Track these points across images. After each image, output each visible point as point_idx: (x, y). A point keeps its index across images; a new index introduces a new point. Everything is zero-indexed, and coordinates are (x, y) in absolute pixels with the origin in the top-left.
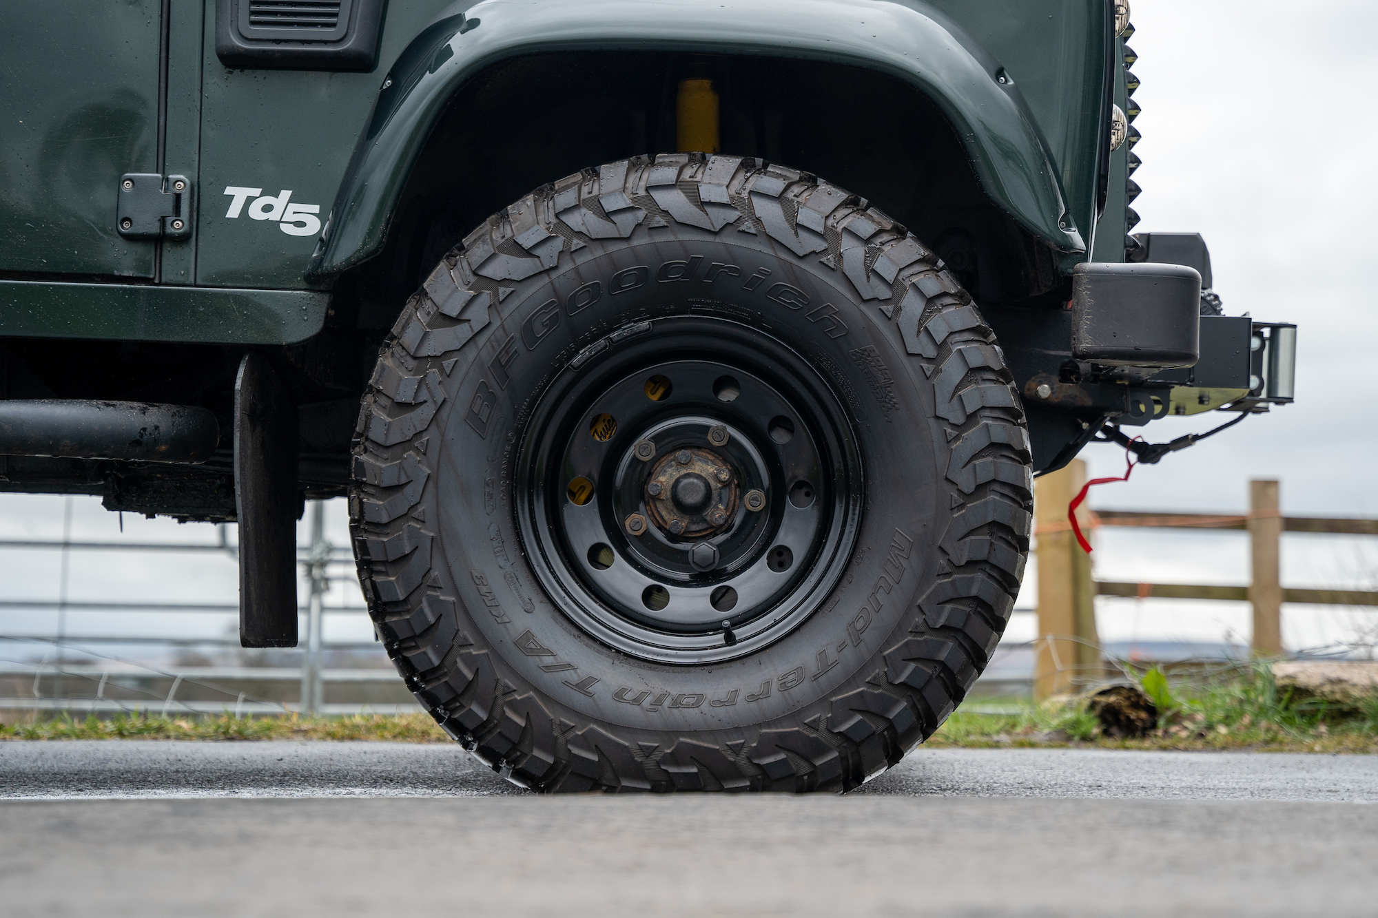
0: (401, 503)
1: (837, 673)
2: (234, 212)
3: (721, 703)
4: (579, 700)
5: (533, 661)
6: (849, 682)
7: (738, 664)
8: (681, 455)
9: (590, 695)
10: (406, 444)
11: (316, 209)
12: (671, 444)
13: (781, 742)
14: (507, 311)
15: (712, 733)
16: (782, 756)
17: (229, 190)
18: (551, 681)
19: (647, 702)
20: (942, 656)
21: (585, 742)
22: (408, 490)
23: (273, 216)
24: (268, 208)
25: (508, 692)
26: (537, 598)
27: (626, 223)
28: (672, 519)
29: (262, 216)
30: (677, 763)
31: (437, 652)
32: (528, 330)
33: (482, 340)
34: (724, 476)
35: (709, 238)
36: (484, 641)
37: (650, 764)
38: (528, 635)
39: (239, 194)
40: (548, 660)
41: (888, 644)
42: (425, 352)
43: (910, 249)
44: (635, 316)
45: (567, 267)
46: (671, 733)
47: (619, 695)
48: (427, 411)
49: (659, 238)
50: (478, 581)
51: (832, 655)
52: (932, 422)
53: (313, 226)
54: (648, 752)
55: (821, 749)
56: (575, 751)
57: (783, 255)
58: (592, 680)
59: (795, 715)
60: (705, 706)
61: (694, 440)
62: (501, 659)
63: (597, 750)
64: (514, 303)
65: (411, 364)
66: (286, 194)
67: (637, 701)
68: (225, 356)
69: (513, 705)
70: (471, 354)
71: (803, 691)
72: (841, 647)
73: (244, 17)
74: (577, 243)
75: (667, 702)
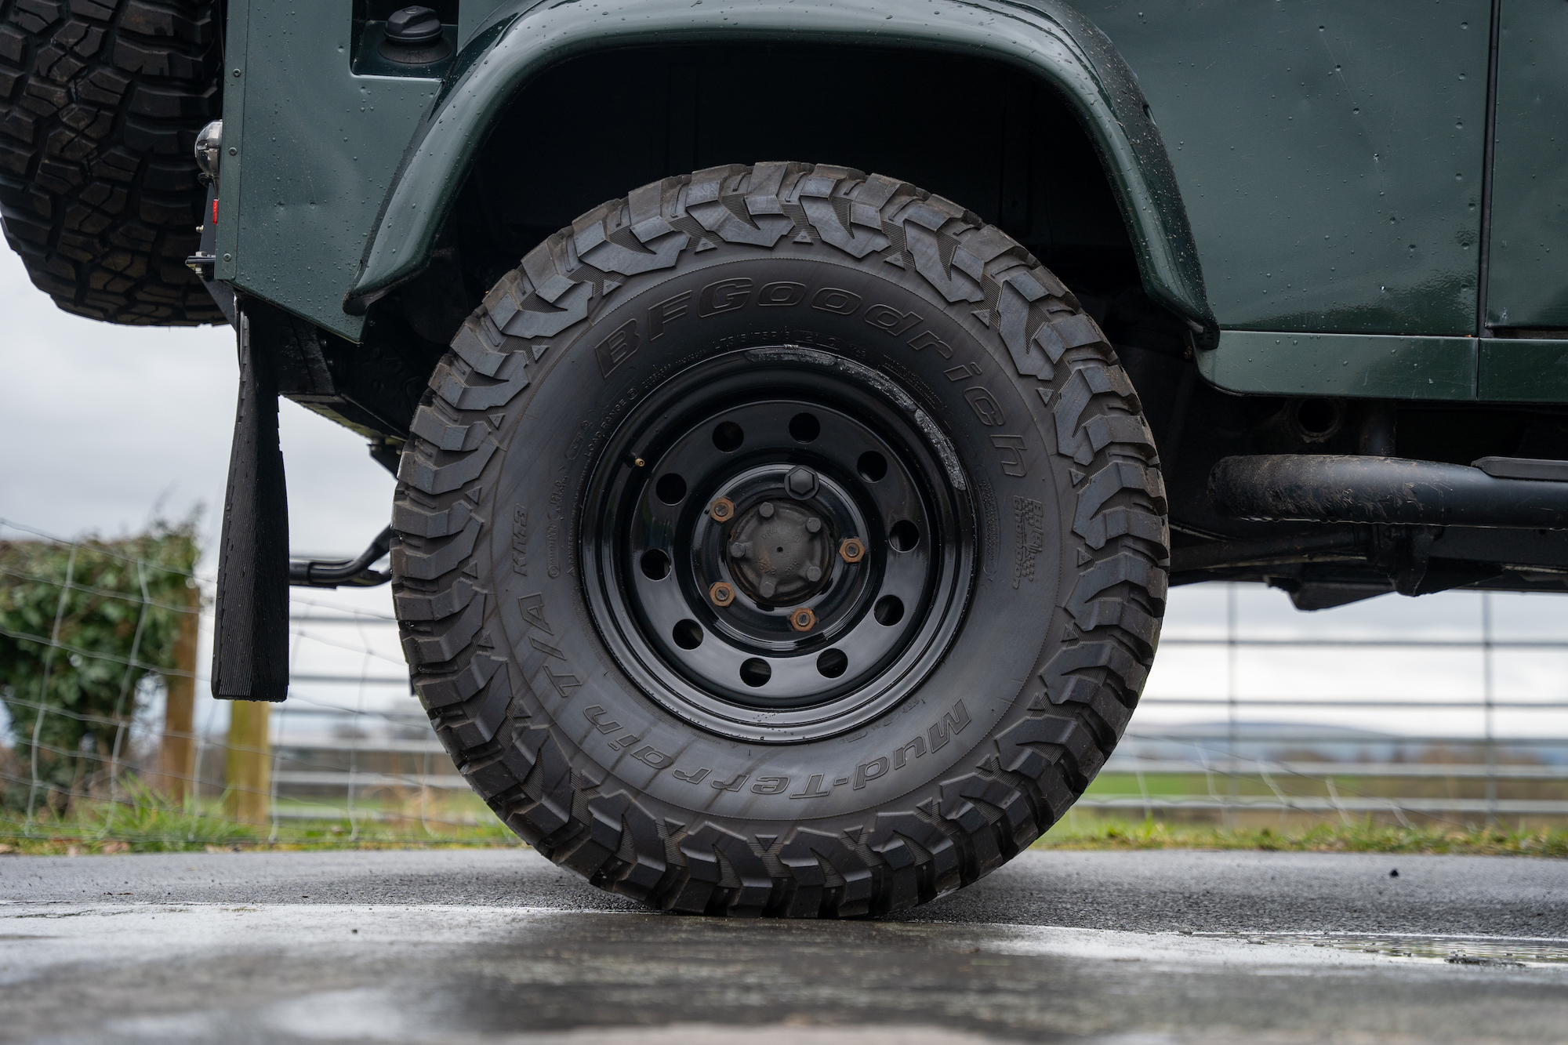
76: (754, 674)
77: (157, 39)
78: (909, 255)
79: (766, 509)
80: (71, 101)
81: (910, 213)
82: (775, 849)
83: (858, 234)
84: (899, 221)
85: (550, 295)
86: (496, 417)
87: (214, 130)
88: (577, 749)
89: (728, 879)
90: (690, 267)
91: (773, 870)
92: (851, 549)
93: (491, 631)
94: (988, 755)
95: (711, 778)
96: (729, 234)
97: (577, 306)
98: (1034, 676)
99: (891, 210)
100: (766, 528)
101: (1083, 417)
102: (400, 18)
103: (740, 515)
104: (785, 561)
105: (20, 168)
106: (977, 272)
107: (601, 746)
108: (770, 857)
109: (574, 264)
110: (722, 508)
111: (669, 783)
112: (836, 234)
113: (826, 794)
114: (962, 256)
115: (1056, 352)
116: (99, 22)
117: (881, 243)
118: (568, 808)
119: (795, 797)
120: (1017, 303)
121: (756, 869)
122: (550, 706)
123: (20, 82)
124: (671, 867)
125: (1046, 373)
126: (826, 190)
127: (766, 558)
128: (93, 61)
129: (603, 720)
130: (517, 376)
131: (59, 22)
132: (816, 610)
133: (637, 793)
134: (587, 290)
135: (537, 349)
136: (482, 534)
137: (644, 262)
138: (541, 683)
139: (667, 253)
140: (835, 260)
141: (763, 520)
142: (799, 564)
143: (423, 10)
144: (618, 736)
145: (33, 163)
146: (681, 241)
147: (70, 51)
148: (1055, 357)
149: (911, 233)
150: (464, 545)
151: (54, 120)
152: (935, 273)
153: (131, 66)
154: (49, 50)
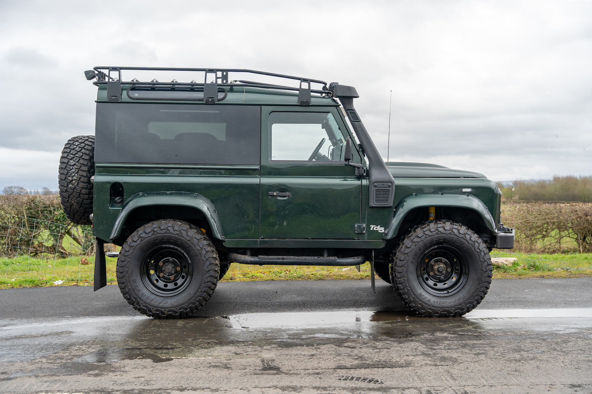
0: (402, 275)
1: (466, 298)
2: (371, 229)
3: (449, 303)
4: (428, 303)
5: (421, 297)
6: (468, 300)
7: (450, 297)
8: (439, 263)
9: (430, 302)
10: (402, 266)
11: (384, 228)
12: (436, 262)
13: (458, 308)
14: (417, 246)
15: (448, 308)
16: (459, 310)
17: (371, 226)
18: (424, 300)
19: (438, 303)
20: (481, 295)
21: (430, 309)
22: (403, 273)
23: (377, 229)
24: (376, 228)
25: (418, 302)
26: (421, 287)
27: (434, 233)
28: (437, 273)
29: (376, 230)
30: (443, 312)
31: (407, 296)
32: (420, 249)
33: (413, 251)
34: (445, 267)
35: (447, 235)
36: (415, 295)
37: (439, 312)
38: (421, 294)
39: (372, 226)
40: (424, 297)
41: (473, 294)
42: (404, 252)
43: (476, 235)
44: (435, 245)
45: (426, 240)
46: (442, 308)
47: (434, 302)
48: (405, 261)
49: (439, 235)
50: (413, 286)
51: (465, 295)
52: (479, 261)
53: (383, 231)
54: (439, 310)
55: (464, 309)
56: (428, 310)
57: (458, 237)
58: (430, 300)
59: (460, 305)
60: (447, 303)
61: (440, 261)
62: (417, 297)
63: (432, 310)
64: (418, 245)
65: (403, 254)
66: (379, 226)
67: (437, 303)
68: (370, 250)
69: (419, 304)
70: (412, 253)
71: (461, 301)
72: (467, 294)
73: (375, 201)
74: (427, 236)
75: (441, 303)
76: (166, 286)
77: (86, 194)
78: (182, 234)
79: (167, 264)
80: (75, 202)
81: (182, 228)
82: (166, 311)
83: (175, 231)
84: (181, 229)
85: (135, 240)
86: (128, 256)
87: (92, 215)
88: (140, 299)
89: (161, 315)
90: (154, 236)
91: (166, 314)
92: (178, 269)
93: (129, 284)
94: (194, 298)
95: (158, 302)
96: (158, 232)
97: (139, 242)
98: (199, 288)
99: (180, 227)
100: (167, 266)
101: (205, 254)
102: (116, 199)
103: (163, 264)
104: (169, 271)
105: (69, 211)
106: (191, 236)
107: (144, 298)
108: (166, 312)
109: (138, 236)
110: (161, 264)
111: (153, 303)
112: (172, 231)
113: (173, 304)
114: (189, 234)
115: (201, 246)
116: (78, 193)
117: (178, 232)
118: (140, 307)
119: (169, 304)
120: (196, 240)
121: (164, 314)
122: (137, 294)
123: (68, 200)
124: (153, 314)
125: (200, 249)
126: (171, 225)
127: (167, 270)
128: (77, 198)
129: (144, 295)
130: (131, 251)
131: (73, 193)
132: (174, 277)
133: (148, 304)
134: (140, 239)
135: (134, 247)
136: (127, 271)
137: (147, 236)
138: (136, 291)
139: (150, 234)
140: (172, 235)
141: (166, 265)
142: (171, 271)
143: (120, 197)
144: (146, 297)
145: (70, 210)
146: (152, 233)
147: (74, 196)
148: (201, 247)
149: (182, 231)
150: (125, 273)
151: (73, 205)
152: (185, 236)
153: (83, 198)
154: (71, 196)
